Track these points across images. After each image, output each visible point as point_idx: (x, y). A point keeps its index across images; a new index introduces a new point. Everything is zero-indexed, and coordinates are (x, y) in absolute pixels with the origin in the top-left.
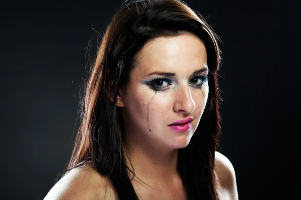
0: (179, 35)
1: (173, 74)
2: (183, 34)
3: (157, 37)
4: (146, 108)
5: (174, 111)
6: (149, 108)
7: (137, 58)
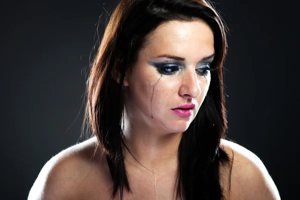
0: (193, 20)
1: (183, 59)
2: (196, 20)
3: (171, 20)
4: (152, 89)
5: (180, 95)
6: (155, 88)
7: (148, 38)
